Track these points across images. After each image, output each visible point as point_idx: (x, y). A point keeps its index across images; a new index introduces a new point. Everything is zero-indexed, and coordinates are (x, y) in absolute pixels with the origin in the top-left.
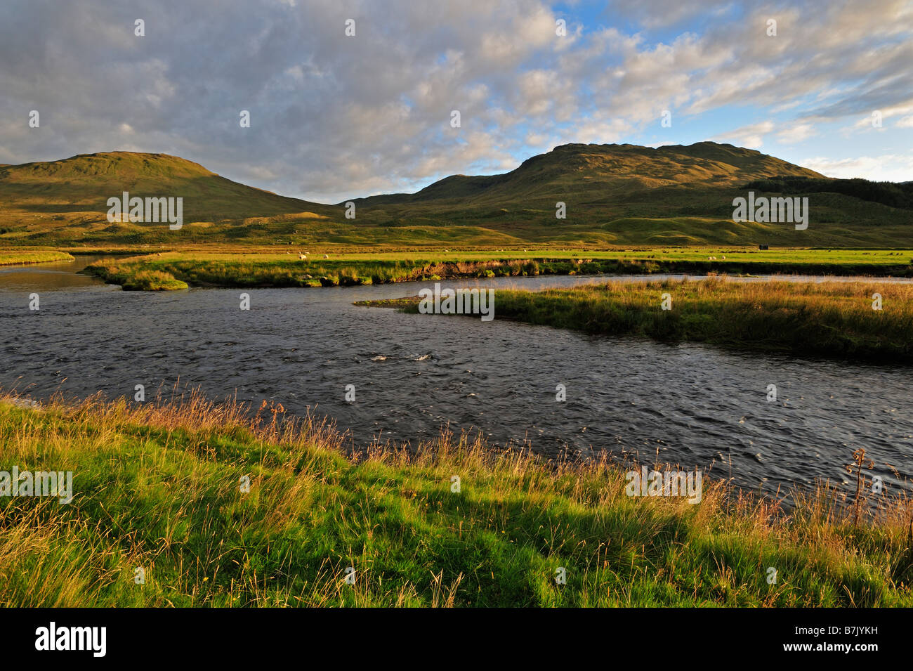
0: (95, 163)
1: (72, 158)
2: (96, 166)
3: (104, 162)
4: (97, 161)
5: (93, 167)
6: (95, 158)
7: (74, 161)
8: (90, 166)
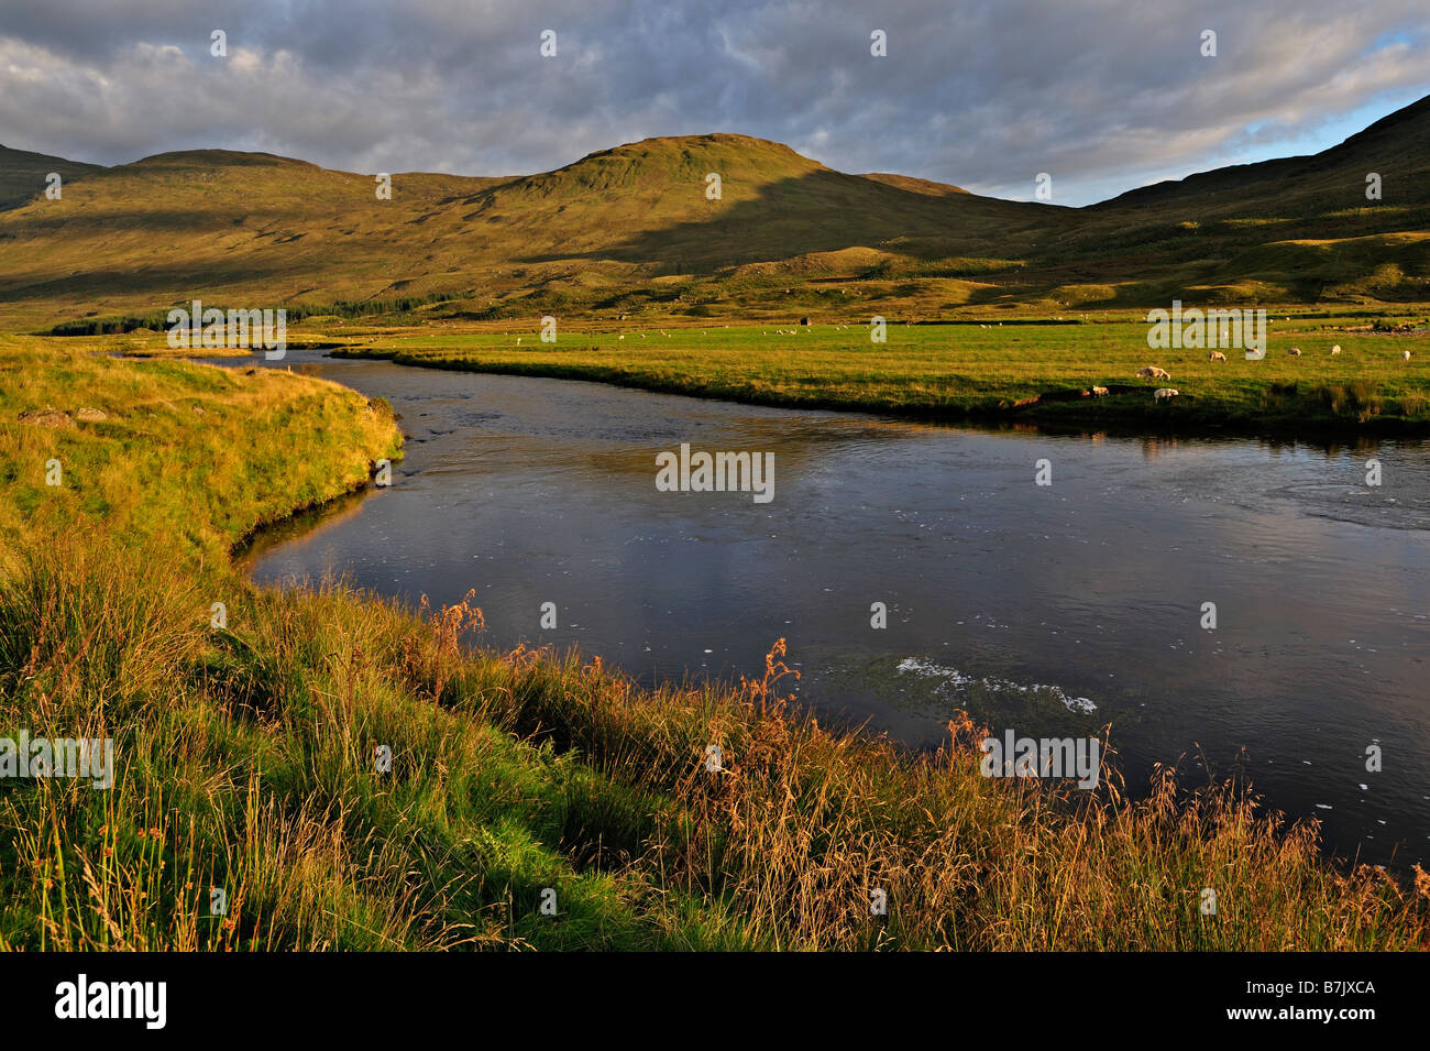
0: (608, 168)
1: (576, 164)
2: (608, 173)
3: (622, 163)
4: (611, 164)
5: (603, 175)
6: (608, 158)
7: (579, 168)
8: (600, 174)
